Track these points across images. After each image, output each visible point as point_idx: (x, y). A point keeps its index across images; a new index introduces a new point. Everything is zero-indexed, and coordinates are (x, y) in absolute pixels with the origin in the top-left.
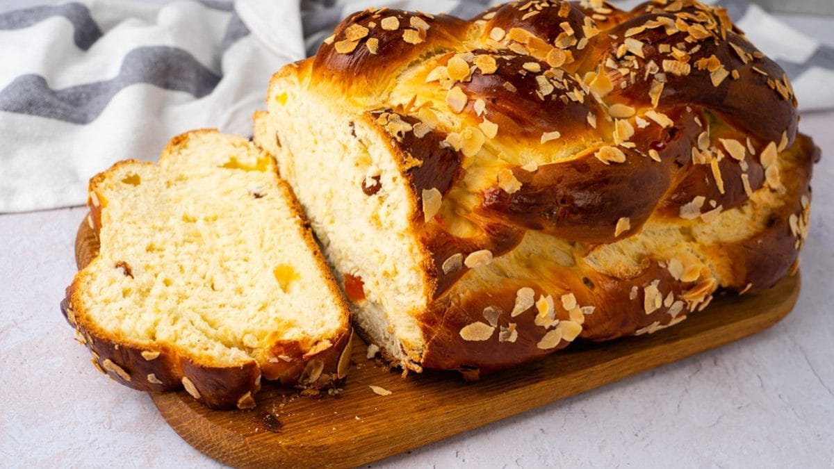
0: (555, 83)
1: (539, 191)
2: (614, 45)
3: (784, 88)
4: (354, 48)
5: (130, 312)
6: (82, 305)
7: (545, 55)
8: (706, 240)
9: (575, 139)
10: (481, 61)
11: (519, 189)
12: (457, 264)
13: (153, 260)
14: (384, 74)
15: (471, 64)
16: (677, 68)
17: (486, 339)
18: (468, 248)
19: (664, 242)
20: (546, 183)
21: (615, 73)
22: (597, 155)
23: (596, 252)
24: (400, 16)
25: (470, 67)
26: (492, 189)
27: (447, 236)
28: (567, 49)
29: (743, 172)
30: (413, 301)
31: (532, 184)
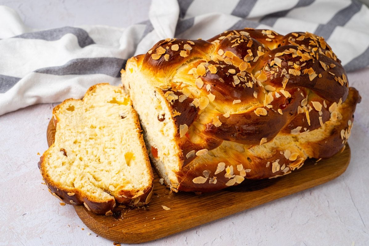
0: (241, 79)
1: (229, 126)
2: (270, 60)
3: (342, 81)
4: (159, 58)
5: (64, 173)
6: (45, 169)
7: (239, 65)
8: (302, 141)
9: (248, 103)
10: (211, 68)
11: (220, 125)
12: (193, 154)
13: (76, 148)
14: (171, 69)
15: (206, 68)
16: (295, 73)
17: (204, 183)
18: (198, 148)
19: (284, 142)
20: (232, 123)
21: (269, 72)
22: (255, 112)
23: (253, 148)
24: (180, 44)
25: (206, 70)
26: (210, 124)
27: (189, 143)
28: (249, 62)
29: (320, 116)
30: (175, 166)
31: (226, 123)
